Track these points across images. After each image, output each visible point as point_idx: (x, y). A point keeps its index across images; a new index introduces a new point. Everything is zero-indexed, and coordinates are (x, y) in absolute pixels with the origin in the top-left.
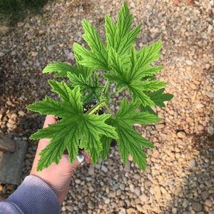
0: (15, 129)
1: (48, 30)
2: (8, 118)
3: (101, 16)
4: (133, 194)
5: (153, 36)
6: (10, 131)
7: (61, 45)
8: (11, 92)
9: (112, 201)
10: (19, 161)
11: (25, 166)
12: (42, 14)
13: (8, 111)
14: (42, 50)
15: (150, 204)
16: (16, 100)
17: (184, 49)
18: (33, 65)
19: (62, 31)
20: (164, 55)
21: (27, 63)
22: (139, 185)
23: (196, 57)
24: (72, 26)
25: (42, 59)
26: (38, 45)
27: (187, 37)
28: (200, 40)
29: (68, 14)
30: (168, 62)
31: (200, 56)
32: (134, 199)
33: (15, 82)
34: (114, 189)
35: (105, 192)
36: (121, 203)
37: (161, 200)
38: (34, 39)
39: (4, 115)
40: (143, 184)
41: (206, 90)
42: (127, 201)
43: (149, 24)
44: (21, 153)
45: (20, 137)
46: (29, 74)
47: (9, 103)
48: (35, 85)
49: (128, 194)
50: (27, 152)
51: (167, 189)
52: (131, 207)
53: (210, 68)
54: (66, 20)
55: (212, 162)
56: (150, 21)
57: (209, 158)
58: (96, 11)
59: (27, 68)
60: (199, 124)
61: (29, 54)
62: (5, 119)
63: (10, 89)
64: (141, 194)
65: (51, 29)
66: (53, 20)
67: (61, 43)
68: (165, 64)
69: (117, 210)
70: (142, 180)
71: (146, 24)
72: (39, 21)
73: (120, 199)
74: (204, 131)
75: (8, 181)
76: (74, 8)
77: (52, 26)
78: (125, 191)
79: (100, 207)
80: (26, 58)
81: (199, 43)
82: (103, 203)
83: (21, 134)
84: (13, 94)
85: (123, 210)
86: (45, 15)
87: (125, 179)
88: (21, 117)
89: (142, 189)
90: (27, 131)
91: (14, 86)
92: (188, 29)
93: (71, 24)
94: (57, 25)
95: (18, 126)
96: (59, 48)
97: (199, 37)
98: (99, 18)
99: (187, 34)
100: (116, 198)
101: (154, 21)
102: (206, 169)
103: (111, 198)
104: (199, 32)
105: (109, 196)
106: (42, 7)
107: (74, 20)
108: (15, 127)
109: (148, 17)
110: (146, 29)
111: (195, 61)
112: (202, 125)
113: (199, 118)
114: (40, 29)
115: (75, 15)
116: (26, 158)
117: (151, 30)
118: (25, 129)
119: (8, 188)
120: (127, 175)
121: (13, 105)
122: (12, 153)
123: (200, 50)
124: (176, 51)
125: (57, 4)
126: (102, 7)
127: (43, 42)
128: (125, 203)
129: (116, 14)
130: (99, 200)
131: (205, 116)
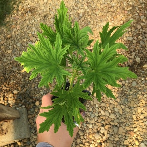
0: (15, 103)
1: (13, 33)
2: (8, 98)
3: (44, 14)
4: (105, 116)
5: (81, 15)
6: (12, 105)
7: (25, 40)
8: (3, 81)
9: (93, 125)
10: (25, 122)
11: (30, 123)
12: (5, 25)
13: (6, 93)
14: (14, 47)
15: (118, 118)
16: (8, 85)
17: (104, 16)
18: (11, 59)
19: (22, 31)
20: (93, 24)
21: (7, 59)
22: (107, 109)
23: (112, 19)
24: (28, 26)
25: (15, 53)
26: (10, 45)
27: (103, 9)
28: (111, 7)
29: (22, 19)
30: (97, 27)
31: (115, 18)
32: (107, 119)
33: (4, 74)
34: (92, 117)
35: (87, 121)
36: (100, 124)
37: (124, 113)
38: (6, 42)
39: (4, 96)
40: (109, 108)
41: (126, 37)
42: (103, 122)
43: (76, 8)
44: (24, 116)
45: (20, 106)
46: (11, 66)
47: (4, 88)
48: (17, 71)
49: (101, 117)
50: (28, 114)
51: (125, 105)
52: (107, 124)
53: (124, 22)
54: (23, 23)
55: (146, 79)
56: (76, 6)
57: (144, 77)
58: (40, 12)
59: (8, 62)
60: (130, 59)
61: (6, 53)
62: (6, 99)
63: (2, 79)
64: (110, 114)
65: (15, 32)
66: (13, 26)
67: (24, 39)
68: (95, 29)
69: (99, 130)
70: (108, 105)
71: (74, 9)
72: (5, 30)
73: (98, 122)
74: (134, 61)
75: (22, 137)
76: (25, 15)
77: (15, 30)
78: (99, 116)
79: (87, 132)
80: (5, 56)
81: (112, 10)
82: (88, 129)
83: (20, 105)
84: (5, 82)
85: (103, 128)
86: (7, 25)
87: (96, 109)
88: (16, 94)
89: (110, 111)
90: (23, 101)
91: (3, 77)
92: (102, 3)
93: (26, 25)
94: (17, 29)
95: (16, 100)
96: (24, 42)
97: (110, 6)
98: (43, 15)
99: (102, 7)
100: (95, 123)
101: (79, 6)
102: (144, 84)
103: (92, 124)
104: (109, 3)
105: (91, 123)
106: (4, 20)
107: (28, 22)
108: (14, 101)
109: (74, 4)
110: (75, 12)
111: (113, 22)
112: (131, 58)
113: (128, 55)
114: (8, 35)
115: (27, 18)
116: (29, 119)
117: (79, 12)
118: (21, 101)
119: (24, 142)
120: (97, 106)
121: (8, 89)
122: (19, 118)
123: (114, 14)
124: (99, 19)
125: (13, 15)
126: (42, 8)
127: (13, 42)
128: (102, 123)
129: (53, 9)
130: (85, 128)
131: (131, 52)
